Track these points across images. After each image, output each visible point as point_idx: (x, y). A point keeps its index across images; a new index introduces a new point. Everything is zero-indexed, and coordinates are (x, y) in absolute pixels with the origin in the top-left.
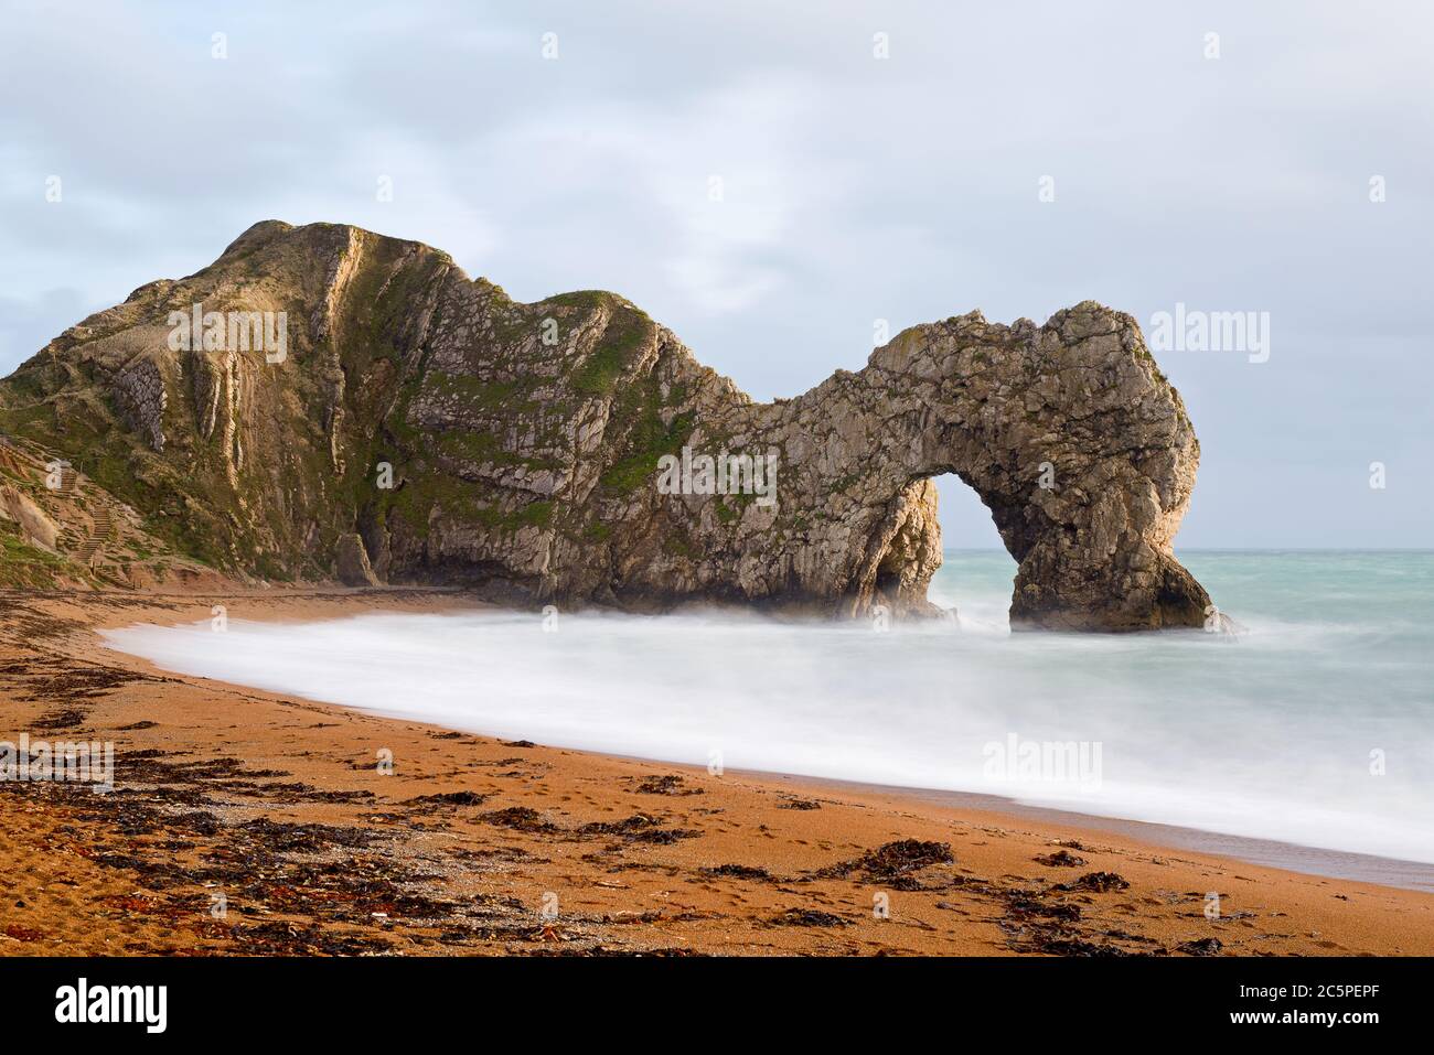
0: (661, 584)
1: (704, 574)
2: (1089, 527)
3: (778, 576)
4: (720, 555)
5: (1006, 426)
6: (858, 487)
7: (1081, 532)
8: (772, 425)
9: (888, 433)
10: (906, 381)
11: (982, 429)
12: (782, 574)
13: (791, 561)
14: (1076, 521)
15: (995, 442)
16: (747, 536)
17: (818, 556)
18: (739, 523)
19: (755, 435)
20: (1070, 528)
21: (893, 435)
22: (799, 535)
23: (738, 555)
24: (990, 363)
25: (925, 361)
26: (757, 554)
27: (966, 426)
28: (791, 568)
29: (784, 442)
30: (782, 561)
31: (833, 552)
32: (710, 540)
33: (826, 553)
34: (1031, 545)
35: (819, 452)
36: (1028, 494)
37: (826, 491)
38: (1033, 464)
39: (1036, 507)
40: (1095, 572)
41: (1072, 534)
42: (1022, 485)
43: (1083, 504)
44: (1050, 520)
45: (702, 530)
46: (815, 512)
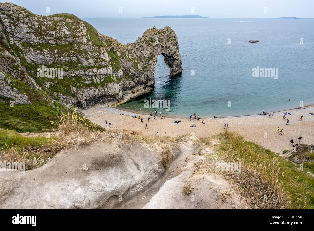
0: (129, 86)
1: (136, 81)
2: (178, 59)
4: (137, 77)
5: (169, 46)
6: (153, 59)
7: (178, 60)
8: (130, 49)
9: (154, 49)
11: (167, 47)
16: (140, 72)
18: (138, 70)
19: (129, 52)
20: (177, 60)
21: (155, 49)
22: (146, 69)
23: (140, 76)
24: (164, 36)
26: (142, 75)
28: (147, 76)
29: (134, 52)
31: (152, 71)
32: (134, 74)
34: (173, 63)
35: (143, 54)
36: (172, 56)
37: (147, 60)
38: (173, 52)
39: (173, 58)
40: (180, 65)
41: (178, 61)
42: (172, 55)
43: (177, 56)
44: (176, 59)
45: (132, 73)
46: (147, 65)
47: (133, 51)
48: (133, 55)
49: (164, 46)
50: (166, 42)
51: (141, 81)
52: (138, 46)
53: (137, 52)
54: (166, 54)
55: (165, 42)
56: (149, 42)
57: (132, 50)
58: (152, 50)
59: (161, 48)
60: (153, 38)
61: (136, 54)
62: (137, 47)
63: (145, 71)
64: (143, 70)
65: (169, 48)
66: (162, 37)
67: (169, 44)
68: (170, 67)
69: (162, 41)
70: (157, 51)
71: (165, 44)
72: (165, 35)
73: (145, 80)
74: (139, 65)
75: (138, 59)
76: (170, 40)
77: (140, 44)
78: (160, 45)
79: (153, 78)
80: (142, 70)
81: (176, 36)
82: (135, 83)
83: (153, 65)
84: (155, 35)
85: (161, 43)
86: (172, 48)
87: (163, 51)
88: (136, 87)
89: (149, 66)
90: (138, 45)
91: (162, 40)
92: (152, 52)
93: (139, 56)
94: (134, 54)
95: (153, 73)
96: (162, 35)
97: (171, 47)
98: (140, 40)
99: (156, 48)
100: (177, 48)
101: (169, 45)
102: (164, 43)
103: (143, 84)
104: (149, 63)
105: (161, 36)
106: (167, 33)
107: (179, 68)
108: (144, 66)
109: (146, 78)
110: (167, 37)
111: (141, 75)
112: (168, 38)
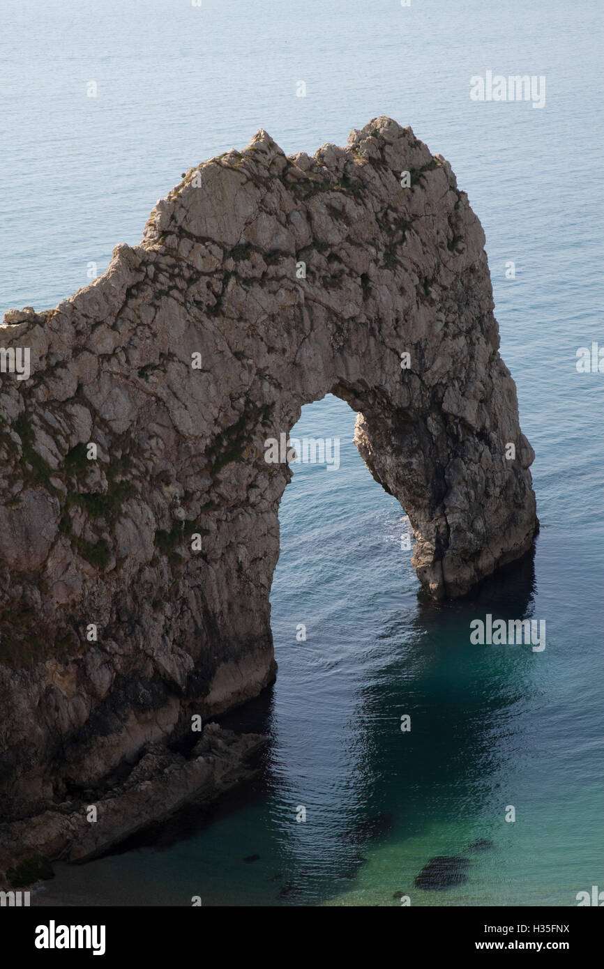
1: (103, 679)
2: (495, 427)
3: (197, 632)
5: (406, 313)
7: (494, 436)
9: (264, 349)
10: (258, 258)
11: (380, 320)
12: (200, 623)
13: (203, 599)
14: (488, 424)
15: (399, 336)
17: (235, 575)
18: (120, 561)
20: (483, 436)
21: (271, 350)
23: (135, 621)
25: (267, 222)
27: (363, 319)
28: (206, 612)
30: (193, 606)
31: (253, 562)
33: (246, 564)
34: (440, 472)
35: (159, 399)
36: (437, 403)
37: (203, 461)
38: (438, 363)
39: (445, 417)
40: (509, 483)
41: (488, 443)
42: (434, 390)
43: (484, 402)
44: (468, 428)
45: (60, 597)
46: (196, 506)
47: (65, 386)
48: (69, 417)
49: (353, 319)
50: (372, 270)
51: (150, 670)
52: (114, 327)
53: (106, 387)
54: (379, 392)
55: (365, 278)
56: (218, 287)
57: (59, 371)
58: (239, 355)
59: (324, 332)
60: (248, 245)
61: (94, 413)
62: (105, 341)
63: (183, 569)
64: (165, 559)
65: (402, 333)
66: (334, 235)
67: (402, 290)
68: (418, 507)
69: (336, 266)
70: (295, 364)
71: (367, 292)
72: (361, 210)
73: (190, 663)
74: (126, 515)
75: (119, 454)
76: (410, 251)
77: (129, 313)
78: (320, 313)
79: (259, 630)
80: (154, 563)
81: (461, 211)
82: (93, 694)
83: (253, 506)
84: (273, 218)
85: (326, 285)
86: (431, 326)
87: (353, 371)
88: (105, 733)
89: (219, 521)
90: (111, 321)
91: (333, 257)
92: (245, 376)
93: (120, 426)
94: (82, 415)
95: (263, 580)
96: (337, 213)
97: (423, 315)
98: (129, 280)
99: (278, 345)
100: (480, 319)
101: (401, 303)
102: (353, 285)
103: (164, 703)
104: (222, 489)
105: (322, 218)
106: (378, 183)
107: (504, 512)
108: (176, 522)
109: (190, 638)
110: (383, 223)
111: (147, 607)
112: (391, 233)
